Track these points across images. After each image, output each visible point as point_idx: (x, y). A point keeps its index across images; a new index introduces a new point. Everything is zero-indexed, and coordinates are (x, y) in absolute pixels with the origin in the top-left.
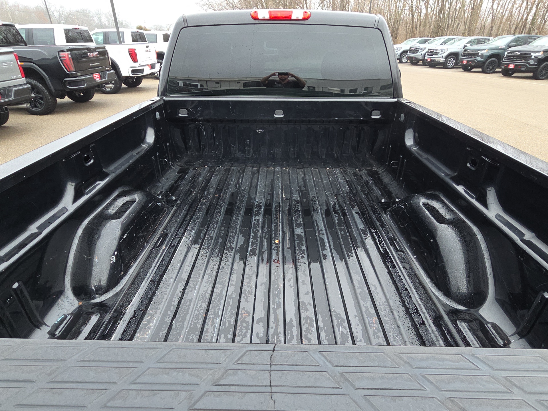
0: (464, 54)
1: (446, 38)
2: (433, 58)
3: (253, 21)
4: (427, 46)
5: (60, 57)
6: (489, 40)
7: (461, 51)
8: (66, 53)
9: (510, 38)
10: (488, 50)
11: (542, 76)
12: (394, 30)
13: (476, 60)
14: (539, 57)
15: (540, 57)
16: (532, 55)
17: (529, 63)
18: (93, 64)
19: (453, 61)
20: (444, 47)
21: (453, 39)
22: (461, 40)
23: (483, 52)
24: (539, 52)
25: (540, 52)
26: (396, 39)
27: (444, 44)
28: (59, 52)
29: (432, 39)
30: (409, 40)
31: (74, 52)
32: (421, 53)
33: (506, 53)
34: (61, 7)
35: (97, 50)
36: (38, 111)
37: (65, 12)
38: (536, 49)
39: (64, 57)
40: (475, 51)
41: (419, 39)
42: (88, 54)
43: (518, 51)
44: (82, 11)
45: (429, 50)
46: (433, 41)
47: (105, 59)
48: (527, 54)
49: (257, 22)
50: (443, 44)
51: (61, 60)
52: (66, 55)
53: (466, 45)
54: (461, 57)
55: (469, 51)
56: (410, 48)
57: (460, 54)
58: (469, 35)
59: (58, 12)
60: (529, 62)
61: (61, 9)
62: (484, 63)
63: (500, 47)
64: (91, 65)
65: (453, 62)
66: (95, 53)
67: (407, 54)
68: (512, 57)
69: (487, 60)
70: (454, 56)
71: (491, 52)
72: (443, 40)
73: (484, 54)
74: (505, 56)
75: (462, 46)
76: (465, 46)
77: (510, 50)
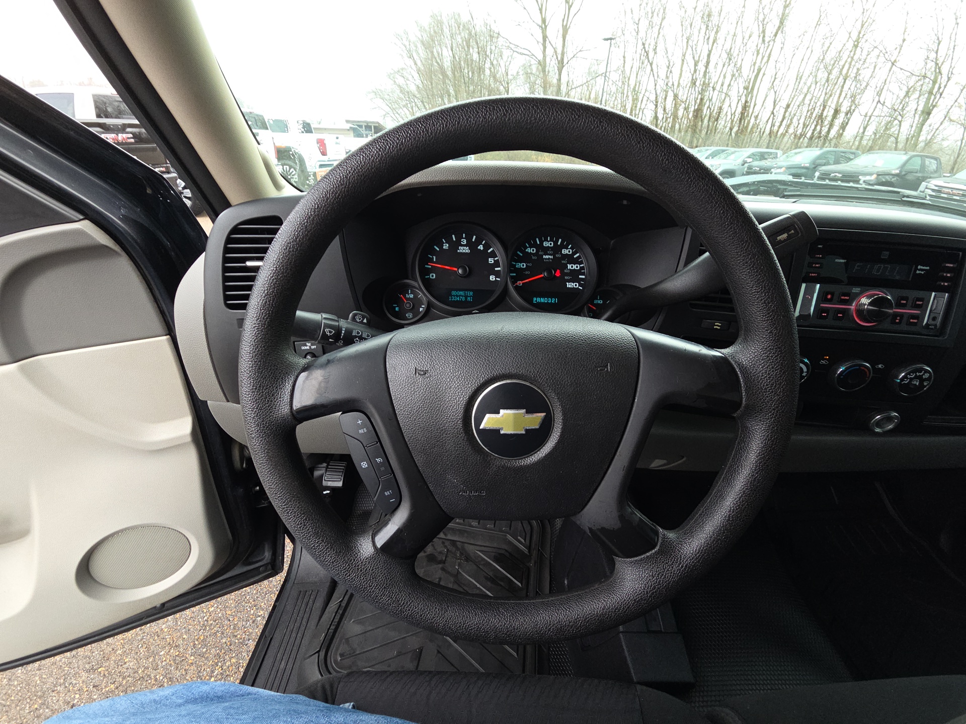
1: (713, 149)
9: (813, 153)
10: (786, 168)
16: (860, 180)
21: (725, 150)
22: (735, 152)
23: (779, 170)
24: (871, 174)
25: (873, 174)
27: (711, 157)
38: (867, 171)
40: (765, 169)
43: (837, 172)
48: (854, 177)
50: (709, 158)
53: (746, 159)
55: (756, 168)
63: (802, 165)
71: (792, 172)
72: (709, 152)
74: (818, 178)
75: (740, 161)
76: (746, 162)
77: (824, 170)
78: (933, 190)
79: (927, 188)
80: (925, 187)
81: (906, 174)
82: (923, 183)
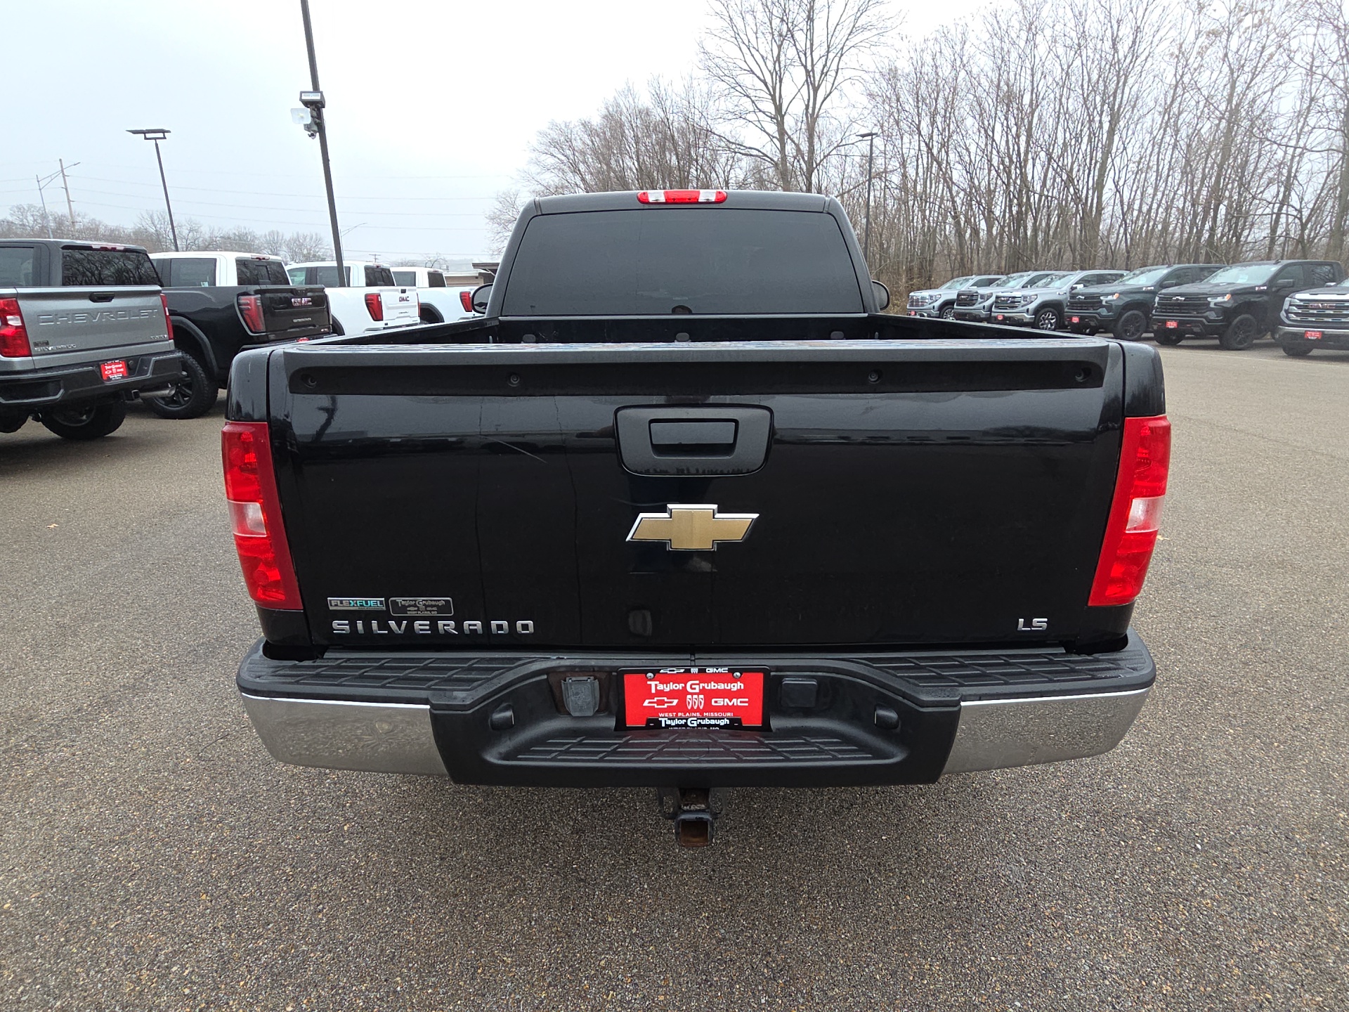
0: (1071, 303)
1: (1033, 274)
2: (1010, 313)
3: (641, 206)
4: (995, 291)
5: (239, 305)
6: (1122, 276)
7: (1067, 298)
8: (253, 297)
9: (1163, 271)
10: (1120, 294)
11: (1240, 343)
12: (924, 264)
13: (1099, 314)
14: (1224, 305)
15: (1228, 305)
16: (1209, 302)
17: (1206, 318)
18: (300, 320)
19: (1052, 319)
20: (1029, 292)
21: (1047, 275)
22: (1064, 276)
23: (1110, 298)
24: (1223, 295)
25: (1225, 294)
26: (929, 280)
27: (1029, 286)
28: (239, 295)
29: (1004, 277)
30: (955, 280)
31: (268, 295)
32: (982, 305)
33: (1157, 299)
34: (190, 231)
35: (309, 294)
36: (178, 411)
37: (201, 239)
38: (1215, 290)
39: (248, 304)
40: (1093, 298)
41: (976, 278)
42: (293, 300)
43: (1181, 295)
44: (237, 238)
45: (997, 297)
46: (1005, 283)
47: (322, 311)
48: (1199, 299)
49: (646, 206)
50: (1026, 287)
51: (241, 311)
52: (253, 301)
53: (1074, 286)
54: (1066, 310)
55: (1081, 297)
56: (959, 295)
57: (1065, 305)
58: (1082, 269)
59: (184, 240)
60: (1205, 314)
61: (191, 234)
62: (1116, 320)
63: (1144, 289)
64: (295, 321)
65: (1052, 321)
66: (306, 299)
67: (953, 309)
68: (1170, 306)
69: (1121, 315)
70: (1052, 310)
71: (1127, 299)
72: (1026, 279)
73: (1113, 303)
74: (1156, 305)
75: (1066, 288)
76: (1073, 288)
77: (1164, 294)
78: (1298, 306)
79: (1290, 305)
80: (1288, 303)
81: (1278, 290)
82: (1287, 299)
